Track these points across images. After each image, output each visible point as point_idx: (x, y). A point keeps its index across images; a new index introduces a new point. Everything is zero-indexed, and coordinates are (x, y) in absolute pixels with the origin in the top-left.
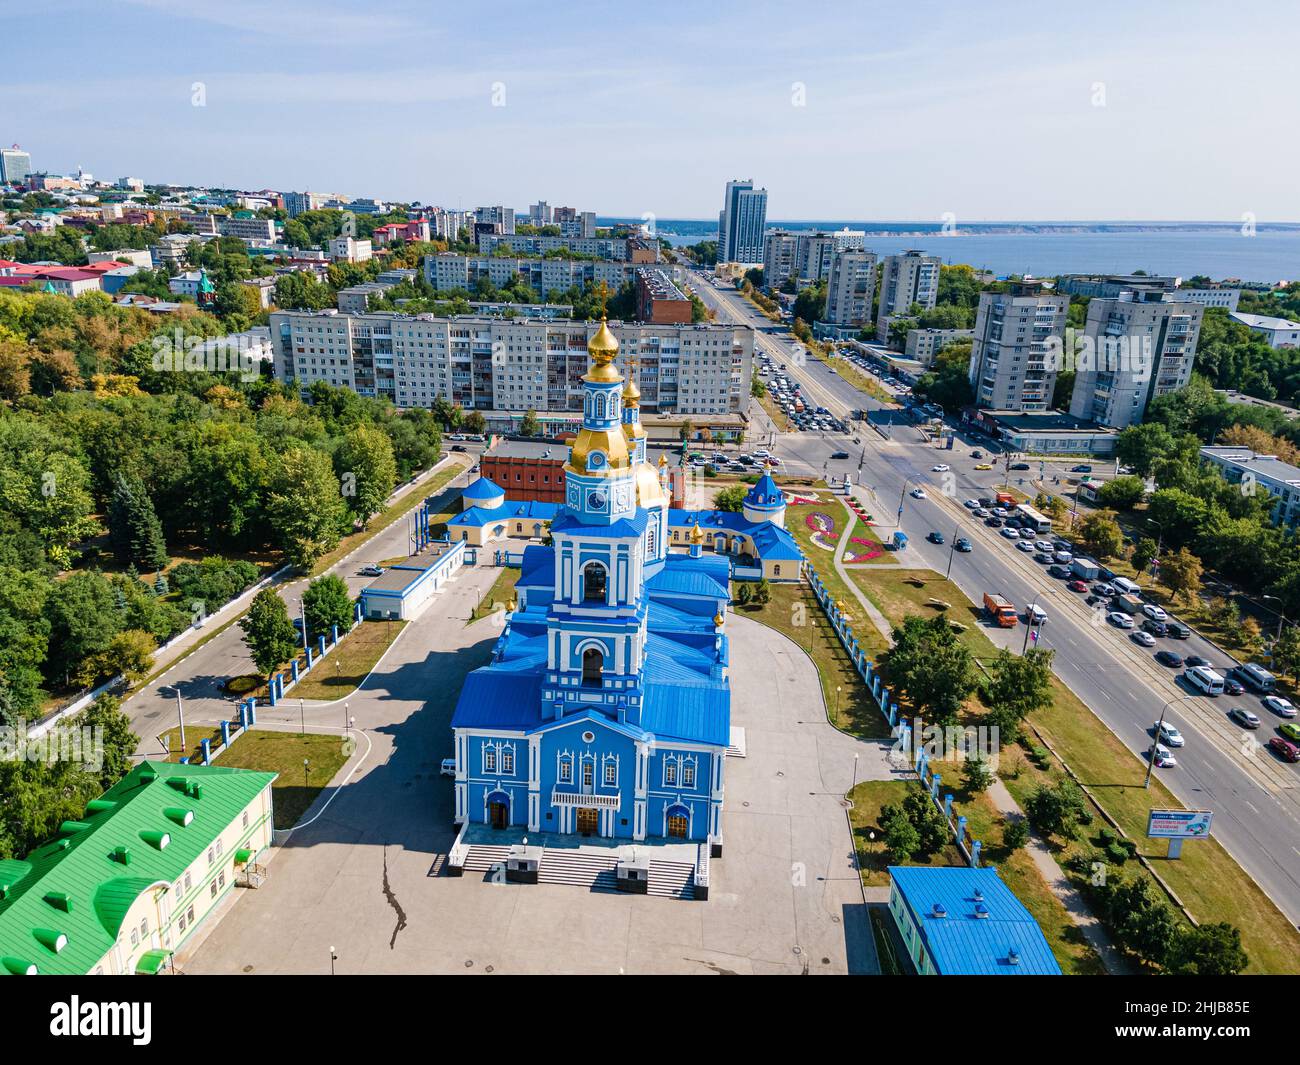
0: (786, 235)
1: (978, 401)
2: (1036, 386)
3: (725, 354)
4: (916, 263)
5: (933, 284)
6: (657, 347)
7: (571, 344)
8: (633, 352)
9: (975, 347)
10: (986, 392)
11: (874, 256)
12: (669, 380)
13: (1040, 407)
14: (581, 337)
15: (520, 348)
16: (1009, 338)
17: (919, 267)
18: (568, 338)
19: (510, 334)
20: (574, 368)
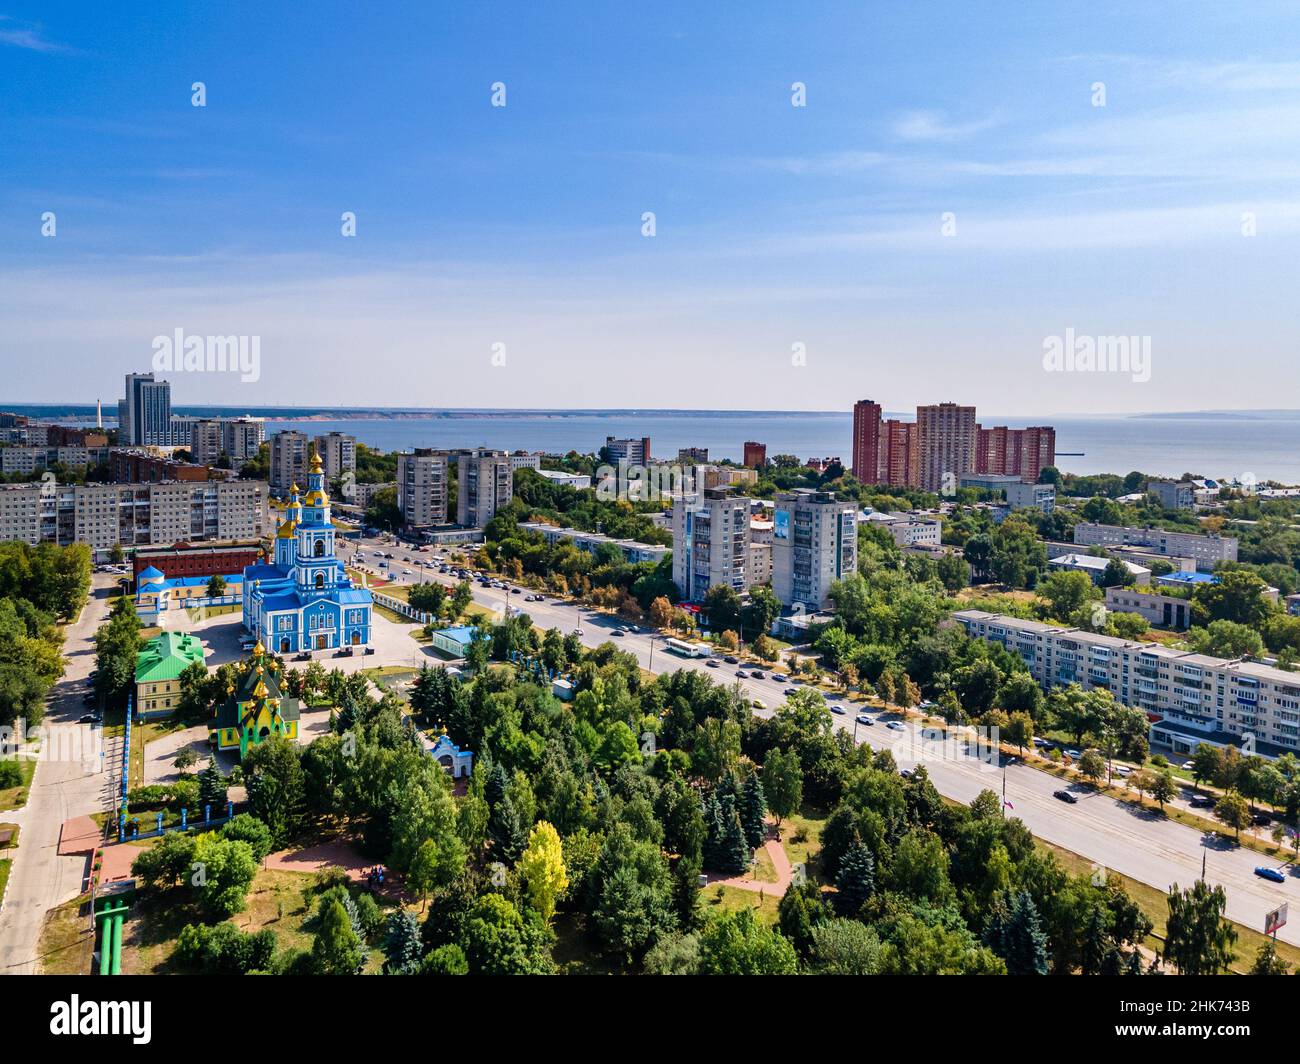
0: (210, 421)
1: (406, 521)
2: (437, 509)
3: (250, 497)
4: (339, 441)
5: (353, 455)
6: (201, 496)
7: (137, 497)
8: (185, 499)
9: (400, 489)
10: (410, 515)
11: (305, 437)
12: (211, 517)
13: (441, 521)
14: (145, 492)
15: (98, 503)
16: (419, 480)
17: (341, 444)
18: (135, 494)
19: (90, 493)
20: (139, 514)
